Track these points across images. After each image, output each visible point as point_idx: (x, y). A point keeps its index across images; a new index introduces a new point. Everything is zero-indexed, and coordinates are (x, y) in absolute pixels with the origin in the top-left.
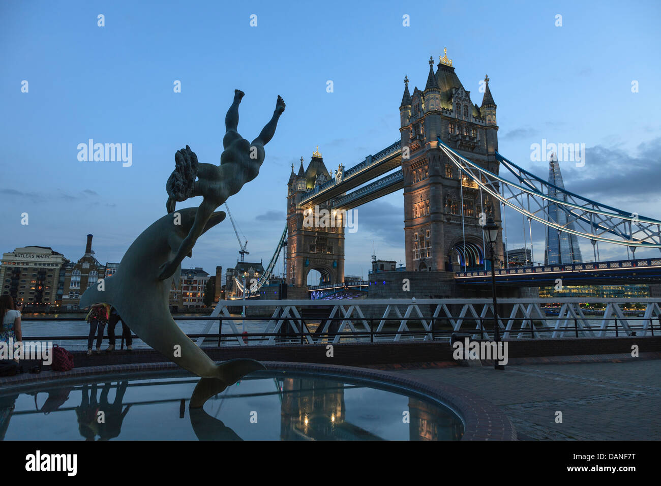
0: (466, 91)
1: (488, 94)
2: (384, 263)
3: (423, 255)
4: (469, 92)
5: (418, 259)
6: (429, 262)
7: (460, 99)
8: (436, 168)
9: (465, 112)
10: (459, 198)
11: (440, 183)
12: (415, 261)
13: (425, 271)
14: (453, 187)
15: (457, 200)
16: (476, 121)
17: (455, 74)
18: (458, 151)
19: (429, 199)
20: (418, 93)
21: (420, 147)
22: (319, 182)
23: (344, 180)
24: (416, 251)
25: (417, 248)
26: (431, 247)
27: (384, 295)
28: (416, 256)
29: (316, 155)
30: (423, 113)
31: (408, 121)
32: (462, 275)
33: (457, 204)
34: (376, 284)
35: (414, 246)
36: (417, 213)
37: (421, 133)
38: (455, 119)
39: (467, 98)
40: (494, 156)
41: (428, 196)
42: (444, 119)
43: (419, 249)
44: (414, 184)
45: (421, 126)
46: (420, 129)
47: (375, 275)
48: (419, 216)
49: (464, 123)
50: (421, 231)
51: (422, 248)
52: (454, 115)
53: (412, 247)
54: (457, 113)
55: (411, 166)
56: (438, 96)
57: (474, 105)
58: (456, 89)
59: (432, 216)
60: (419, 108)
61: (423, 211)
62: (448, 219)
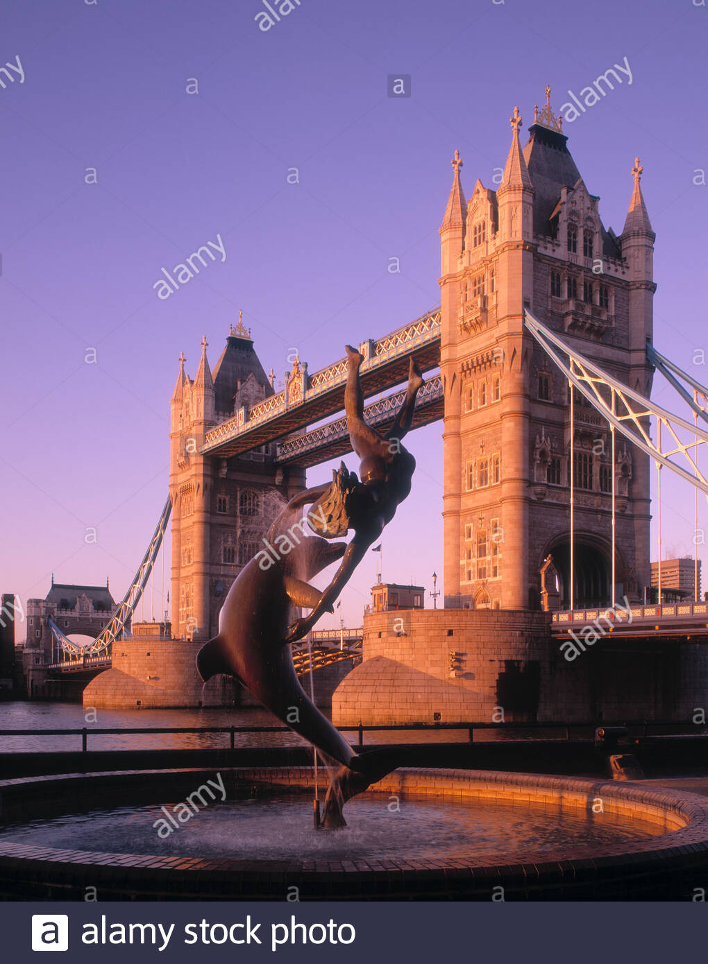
0: (591, 196)
1: (638, 203)
3: (481, 573)
4: (599, 198)
5: (473, 582)
6: (494, 589)
7: (577, 214)
9: (585, 247)
10: (563, 448)
13: (488, 609)
15: (559, 452)
16: (609, 268)
17: (566, 151)
19: (500, 448)
20: (483, 195)
21: (484, 327)
22: (246, 399)
23: (307, 398)
24: (468, 565)
25: (470, 558)
26: (500, 556)
27: (398, 659)
28: (466, 576)
29: (238, 333)
30: (495, 244)
31: (459, 261)
32: (564, 617)
33: (559, 461)
34: (380, 636)
35: (464, 554)
36: (473, 479)
37: (487, 292)
38: (563, 262)
39: (592, 214)
40: (644, 354)
41: (498, 442)
42: (540, 261)
43: (474, 560)
44: (466, 412)
45: (487, 276)
46: (485, 282)
47: (380, 617)
48: (476, 486)
49: (582, 273)
50: (481, 519)
51: (480, 556)
52: (561, 253)
53: (458, 556)
54: (569, 249)
55: (463, 371)
56: (530, 204)
57: (607, 231)
58: (570, 189)
59: (505, 486)
60: (484, 234)
61: (486, 475)
62: (539, 494)
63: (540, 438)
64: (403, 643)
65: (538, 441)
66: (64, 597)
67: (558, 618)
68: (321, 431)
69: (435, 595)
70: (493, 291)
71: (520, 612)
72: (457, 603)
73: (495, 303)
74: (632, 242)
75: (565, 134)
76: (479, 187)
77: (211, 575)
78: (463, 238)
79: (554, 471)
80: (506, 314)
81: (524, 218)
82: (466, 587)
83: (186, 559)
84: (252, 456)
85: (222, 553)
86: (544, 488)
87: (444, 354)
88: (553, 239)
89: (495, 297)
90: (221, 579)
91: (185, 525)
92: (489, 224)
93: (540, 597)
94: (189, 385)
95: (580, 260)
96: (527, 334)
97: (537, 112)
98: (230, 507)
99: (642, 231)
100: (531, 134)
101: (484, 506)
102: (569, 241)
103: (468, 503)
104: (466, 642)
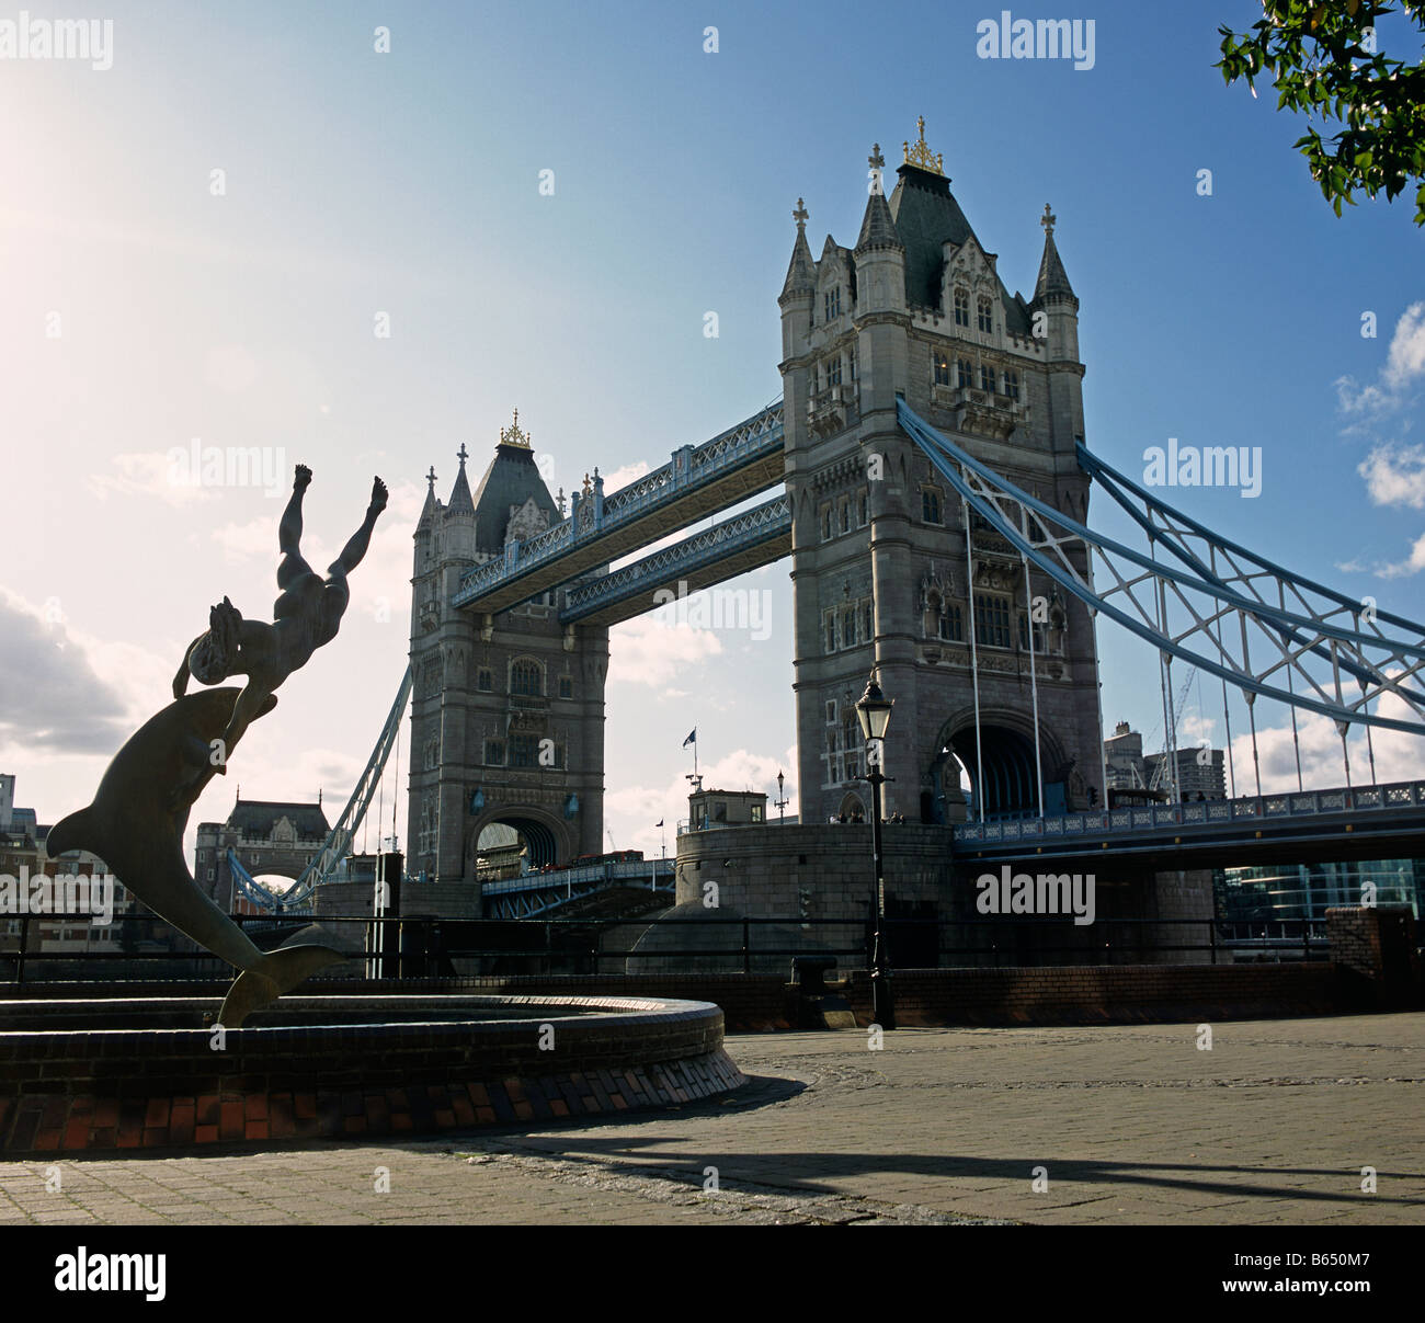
0: (985, 254)
1: (1052, 260)
2: (726, 799)
4: (995, 256)
5: (839, 785)
7: (966, 275)
8: (891, 492)
9: (981, 318)
10: (963, 590)
11: (905, 541)
12: (829, 792)
14: (947, 554)
15: (957, 594)
16: (1016, 345)
17: (950, 197)
18: (962, 439)
19: (871, 591)
20: (836, 256)
21: (843, 426)
23: (602, 526)
24: (833, 759)
25: (833, 750)
27: (726, 901)
28: (830, 777)
29: (512, 439)
30: (853, 317)
31: (807, 340)
32: (971, 834)
33: (956, 609)
34: (699, 868)
35: (826, 743)
36: (836, 636)
37: (846, 379)
38: (950, 339)
39: (989, 275)
40: (1074, 458)
41: (869, 582)
42: (916, 337)
43: (840, 753)
44: (823, 542)
45: (845, 360)
46: (843, 368)
47: (699, 838)
48: (841, 646)
49: (979, 353)
50: (848, 692)
51: (849, 748)
52: (945, 326)
53: (818, 747)
54: (958, 322)
55: (817, 486)
56: (899, 265)
57: (1012, 297)
58: (956, 244)
59: (882, 644)
60: (838, 303)
61: (854, 629)
62: (932, 655)
63: (929, 575)
64: (732, 877)
65: (928, 579)
66: (254, 820)
67: (963, 834)
68: (627, 572)
69: (782, 803)
70: (853, 378)
73: (856, 394)
74: (1047, 310)
75: (947, 176)
78: (811, 310)
79: (952, 623)
80: (872, 408)
84: (529, 610)
85: (484, 750)
86: (938, 647)
87: (790, 465)
88: (934, 309)
89: (856, 387)
90: (482, 788)
92: (846, 291)
95: (973, 333)
96: (901, 434)
97: (906, 150)
99: (1060, 295)
100: (900, 177)
101: (852, 674)
102: (958, 311)
103: (831, 669)
104: (825, 873)
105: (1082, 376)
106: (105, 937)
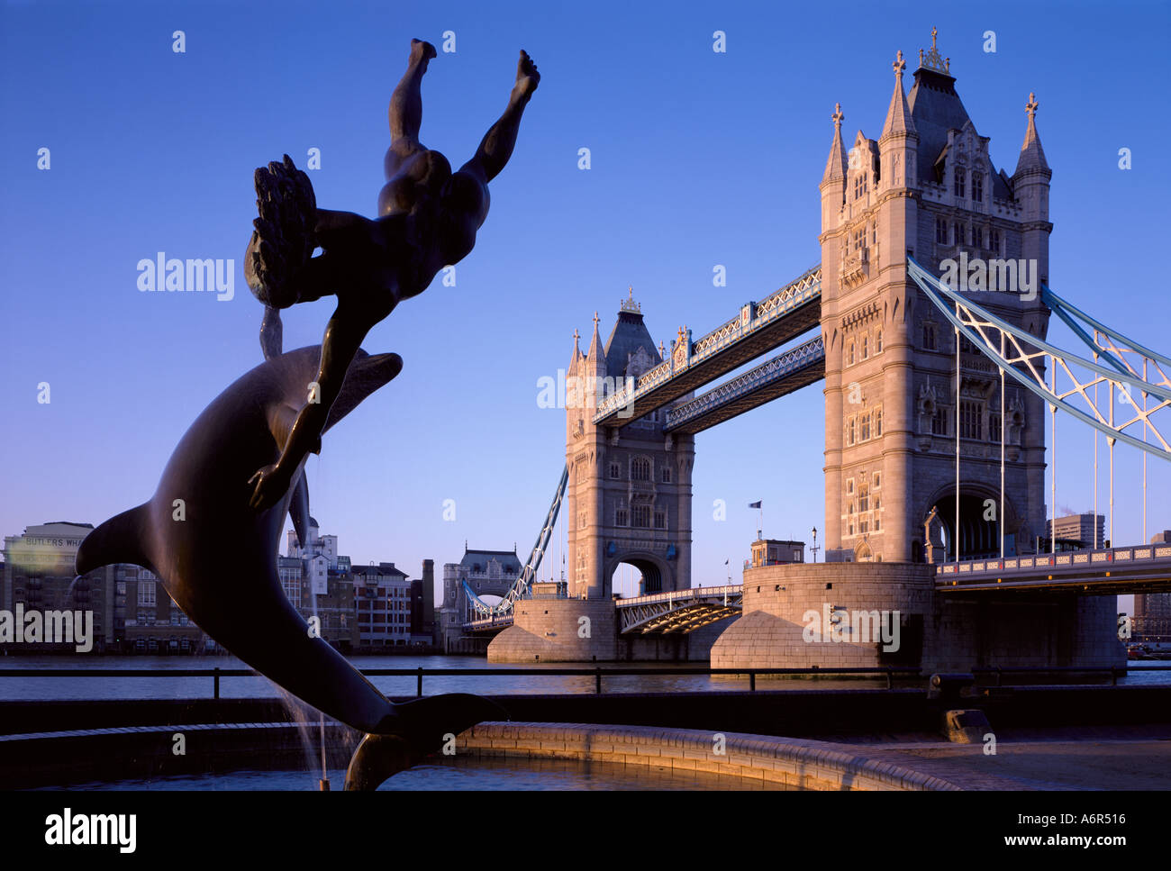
0: (981, 137)
2: (776, 546)
3: (863, 527)
4: (989, 139)
5: (854, 536)
6: (876, 542)
7: (964, 156)
9: (974, 190)
10: (951, 398)
11: (909, 363)
13: (868, 563)
14: (940, 372)
15: (945, 400)
16: (1000, 211)
17: (954, 93)
19: (882, 401)
20: (865, 145)
21: (866, 279)
22: (636, 370)
23: (691, 363)
24: (850, 519)
25: (851, 512)
26: (882, 509)
27: (776, 613)
28: (847, 531)
29: (628, 308)
30: (877, 194)
31: (840, 216)
32: (949, 569)
33: (945, 412)
34: (759, 591)
35: (846, 508)
36: (855, 434)
37: (869, 244)
38: (949, 208)
39: (983, 155)
40: (1039, 297)
41: (881, 394)
42: (924, 208)
43: (855, 515)
44: (847, 366)
45: (869, 229)
46: (867, 234)
47: (758, 571)
48: (858, 440)
49: (971, 218)
50: (862, 473)
51: (862, 510)
52: (948, 198)
53: (840, 511)
54: (956, 194)
55: (845, 326)
56: (914, 149)
57: (998, 173)
58: (957, 132)
59: (888, 438)
60: (865, 185)
61: (869, 429)
62: (924, 445)
63: (925, 387)
64: (781, 597)
65: (922, 390)
66: (477, 562)
67: (943, 570)
68: (707, 396)
69: (815, 549)
70: (874, 242)
71: (902, 564)
72: (838, 557)
73: (876, 254)
74: (1027, 180)
75: (951, 75)
76: (860, 138)
77: (604, 537)
78: (844, 192)
79: (940, 422)
80: (889, 264)
81: (908, 164)
82: (847, 541)
83: (582, 523)
85: (615, 516)
86: (929, 439)
87: (825, 310)
88: (938, 184)
89: (877, 249)
90: (615, 541)
91: (581, 492)
92: (871, 174)
93: (924, 550)
94: (582, 360)
95: (968, 203)
96: (910, 283)
97: (922, 56)
98: (623, 473)
99: (1037, 168)
100: (916, 79)
101: (866, 460)
102: (956, 184)
103: (849, 457)
104: (846, 595)
105: (1050, 233)
106: (396, 631)
